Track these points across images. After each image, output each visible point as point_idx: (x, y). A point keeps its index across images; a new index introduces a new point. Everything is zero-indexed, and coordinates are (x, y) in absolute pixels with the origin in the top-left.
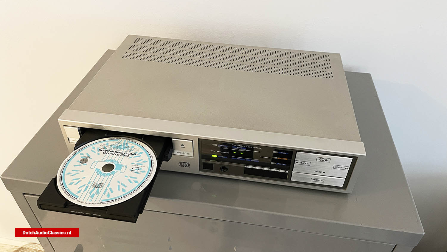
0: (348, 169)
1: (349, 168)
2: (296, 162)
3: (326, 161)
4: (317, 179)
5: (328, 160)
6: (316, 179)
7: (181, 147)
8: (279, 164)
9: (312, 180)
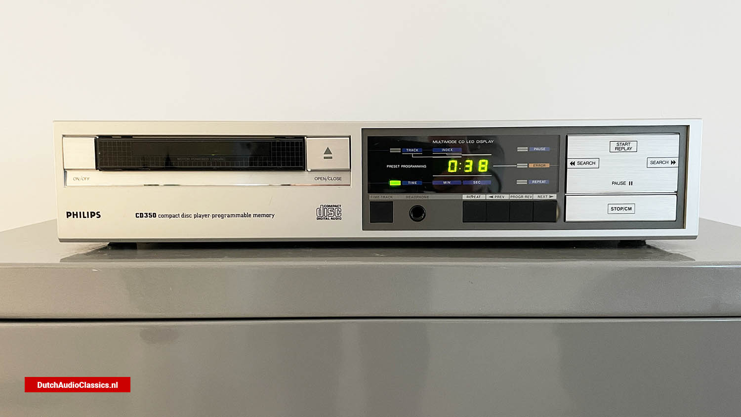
0: (676, 165)
1: (677, 160)
2: (569, 162)
3: (628, 149)
4: (620, 206)
5: (633, 145)
6: (617, 206)
7: (325, 158)
8: (533, 182)
9: (610, 212)
